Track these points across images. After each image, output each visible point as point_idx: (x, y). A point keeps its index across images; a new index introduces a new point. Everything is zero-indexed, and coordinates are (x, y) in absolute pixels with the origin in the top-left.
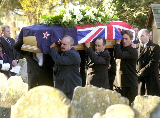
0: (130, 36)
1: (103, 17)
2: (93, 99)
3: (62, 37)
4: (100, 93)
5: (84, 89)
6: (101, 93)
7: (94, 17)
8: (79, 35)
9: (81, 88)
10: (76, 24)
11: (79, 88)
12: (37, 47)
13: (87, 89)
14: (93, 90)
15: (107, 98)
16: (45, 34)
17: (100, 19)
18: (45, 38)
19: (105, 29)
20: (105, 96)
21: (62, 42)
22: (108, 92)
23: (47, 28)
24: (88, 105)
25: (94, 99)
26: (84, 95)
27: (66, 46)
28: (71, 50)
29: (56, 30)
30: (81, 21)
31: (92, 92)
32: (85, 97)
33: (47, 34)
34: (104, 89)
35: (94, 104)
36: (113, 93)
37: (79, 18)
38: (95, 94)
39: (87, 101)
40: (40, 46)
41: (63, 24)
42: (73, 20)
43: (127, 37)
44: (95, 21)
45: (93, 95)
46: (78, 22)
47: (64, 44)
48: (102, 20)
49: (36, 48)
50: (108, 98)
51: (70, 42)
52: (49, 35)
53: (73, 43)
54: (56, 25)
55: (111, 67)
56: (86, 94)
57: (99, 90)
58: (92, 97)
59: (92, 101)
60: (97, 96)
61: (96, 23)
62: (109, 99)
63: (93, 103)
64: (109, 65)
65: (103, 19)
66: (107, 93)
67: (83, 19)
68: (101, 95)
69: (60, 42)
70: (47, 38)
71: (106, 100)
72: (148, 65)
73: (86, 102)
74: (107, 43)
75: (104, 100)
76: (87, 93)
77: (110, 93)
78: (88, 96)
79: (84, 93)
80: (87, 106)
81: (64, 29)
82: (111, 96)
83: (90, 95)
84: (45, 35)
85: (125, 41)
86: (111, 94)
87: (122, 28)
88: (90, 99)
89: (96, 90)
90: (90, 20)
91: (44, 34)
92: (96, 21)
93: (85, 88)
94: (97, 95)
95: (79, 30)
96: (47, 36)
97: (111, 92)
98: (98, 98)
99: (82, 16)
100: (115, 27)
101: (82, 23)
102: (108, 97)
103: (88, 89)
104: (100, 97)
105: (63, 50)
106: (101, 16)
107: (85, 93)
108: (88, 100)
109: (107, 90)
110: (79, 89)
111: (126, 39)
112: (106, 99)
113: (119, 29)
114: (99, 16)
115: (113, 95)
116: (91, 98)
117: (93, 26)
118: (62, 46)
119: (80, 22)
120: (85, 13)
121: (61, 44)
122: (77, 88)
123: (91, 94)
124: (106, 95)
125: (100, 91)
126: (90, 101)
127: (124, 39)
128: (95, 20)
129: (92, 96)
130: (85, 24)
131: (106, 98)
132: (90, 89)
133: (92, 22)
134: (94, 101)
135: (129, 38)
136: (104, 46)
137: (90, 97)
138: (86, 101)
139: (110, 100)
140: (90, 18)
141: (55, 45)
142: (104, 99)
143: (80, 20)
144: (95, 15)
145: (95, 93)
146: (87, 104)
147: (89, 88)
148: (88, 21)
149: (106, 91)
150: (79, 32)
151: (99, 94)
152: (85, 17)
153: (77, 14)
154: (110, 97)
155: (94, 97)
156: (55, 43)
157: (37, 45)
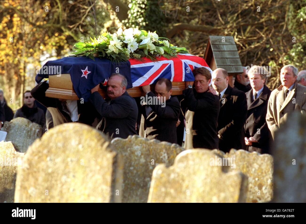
0: (206, 76)
1: (167, 47)
2: (140, 157)
3: (110, 76)
4: (152, 147)
5: (125, 142)
6: (154, 147)
7: (153, 47)
8: (133, 73)
9: (121, 141)
10: (129, 56)
11: (118, 140)
12: (72, 91)
13: (130, 141)
14: (141, 143)
15: (163, 155)
16: (85, 71)
17: (162, 50)
18: (84, 77)
19: (170, 65)
20: (160, 152)
21: (109, 84)
22: (165, 145)
23: (87, 62)
24: (133, 166)
25: (143, 156)
26: (126, 151)
27: (116, 89)
28: (123, 95)
29: (100, 65)
30: (136, 52)
31: (139, 146)
32: (127, 154)
33: (87, 71)
34: (158, 141)
35: (143, 165)
36: (173, 148)
37: (132, 48)
38: (144, 149)
39: (131, 160)
40: (76, 89)
41: (111, 56)
42: (125, 51)
43: (201, 79)
44: (156, 54)
45: (140, 150)
46: (131, 53)
47: (113, 87)
48: (165, 52)
49: (71, 93)
50: (166, 155)
51: (122, 83)
52: (89, 72)
53: (126, 84)
54: (99, 58)
55: (180, 123)
56: (130, 150)
57: (150, 143)
58: (140, 155)
59: (139, 160)
60: (148, 153)
61: (158, 55)
62: (166, 157)
63: (141, 163)
64: (177, 121)
65: (166, 50)
66: (163, 147)
67: (138, 50)
68: (155, 151)
69: (107, 83)
70: (86, 77)
71: (162, 159)
72: (231, 124)
73: (130, 163)
74: (173, 87)
75: (159, 158)
76: (131, 147)
77: (168, 147)
78: (132, 153)
79: (125, 147)
80: (132, 168)
81: (112, 64)
82: (169, 152)
83: (136, 151)
84: (84, 73)
85: (199, 84)
86: (170, 148)
87: (195, 64)
88: (136, 158)
89: (145, 143)
90: (149, 51)
91: (83, 71)
92: (158, 53)
93: (127, 139)
94: (147, 151)
95: (133, 66)
96: (87, 74)
97: (170, 146)
98: (148, 155)
99: (138, 44)
100: (185, 63)
101: (137, 55)
102: (164, 153)
103: (132, 142)
104: (153, 154)
105: (112, 96)
106: (164, 46)
107: (128, 148)
108: (133, 159)
109: (164, 143)
110: (119, 142)
111: (200, 81)
112: (161, 157)
113: (191, 66)
114: (160, 46)
115: (173, 150)
116: (137, 156)
117: (154, 61)
118: (110, 89)
119: (134, 54)
120: (141, 41)
121: (108, 86)
122: (116, 141)
123: (137, 149)
124: (161, 150)
125: (152, 144)
126: (136, 160)
127: (197, 81)
128: (156, 51)
129: (139, 153)
130: (141, 57)
131: (161, 155)
132: (136, 142)
133: (152, 54)
134: (143, 160)
135: (205, 81)
136: (169, 92)
137: (136, 154)
138: (129, 160)
139: (169, 157)
140: (148, 48)
141: (99, 89)
142: (158, 156)
143: (134, 51)
144: (155, 43)
145: (143, 147)
146: (131, 166)
147: (134, 139)
148: (146, 53)
149: (162, 145)
150: (134, 69)
151: (150, 150)
152: (141, 46)
153: (129, 42)
154: (168, 154)
155: (142, 154)
156: (100, 85)
157: (72, 88)
